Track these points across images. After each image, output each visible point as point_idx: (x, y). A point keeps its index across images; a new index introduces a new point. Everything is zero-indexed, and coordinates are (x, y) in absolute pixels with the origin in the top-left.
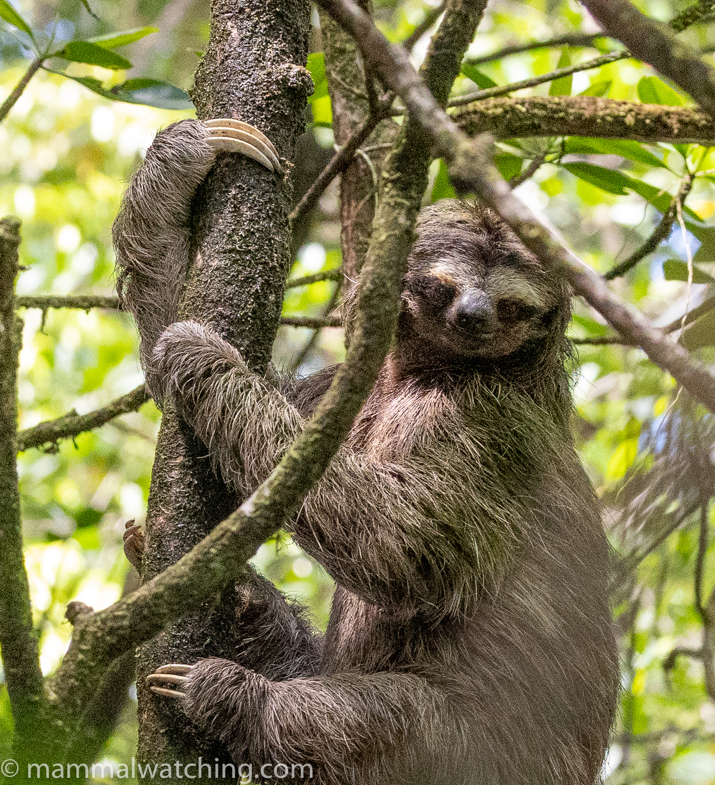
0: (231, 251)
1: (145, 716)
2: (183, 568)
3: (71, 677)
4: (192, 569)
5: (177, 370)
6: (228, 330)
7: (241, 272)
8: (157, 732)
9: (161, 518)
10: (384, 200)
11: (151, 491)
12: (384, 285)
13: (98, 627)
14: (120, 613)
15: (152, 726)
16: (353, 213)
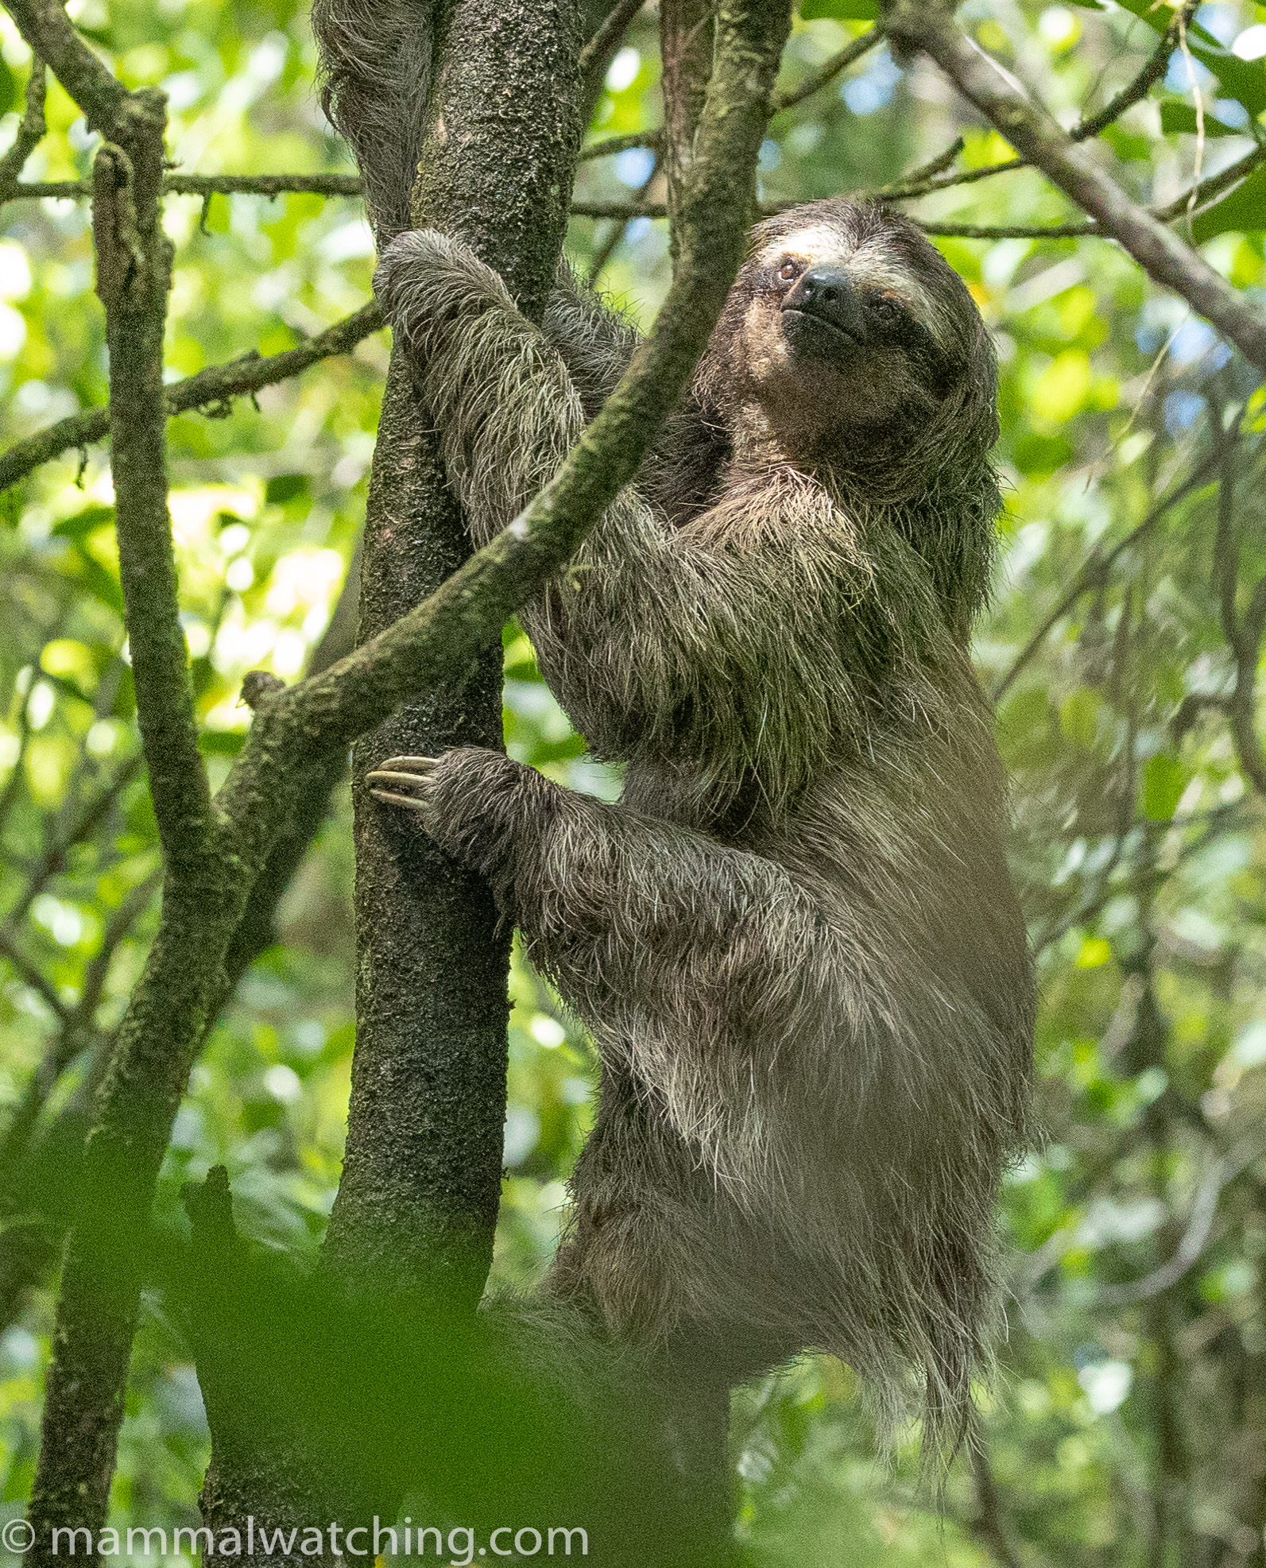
0: (490, 120)
1: (366, 835)
2: (421, 620)
3: (251, 788)
4: (436, 622)
5: (406, 306)
6: (488, 241)
7: (506, 151)
8: (384, 860)
9: (388, 531)
10: (724, 54)
11: (371, 490)
12: (724, 187)
13: (292, 712)
14: (326, 690)
15: (379, 850)
16: (682, 46)
